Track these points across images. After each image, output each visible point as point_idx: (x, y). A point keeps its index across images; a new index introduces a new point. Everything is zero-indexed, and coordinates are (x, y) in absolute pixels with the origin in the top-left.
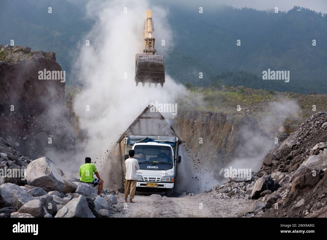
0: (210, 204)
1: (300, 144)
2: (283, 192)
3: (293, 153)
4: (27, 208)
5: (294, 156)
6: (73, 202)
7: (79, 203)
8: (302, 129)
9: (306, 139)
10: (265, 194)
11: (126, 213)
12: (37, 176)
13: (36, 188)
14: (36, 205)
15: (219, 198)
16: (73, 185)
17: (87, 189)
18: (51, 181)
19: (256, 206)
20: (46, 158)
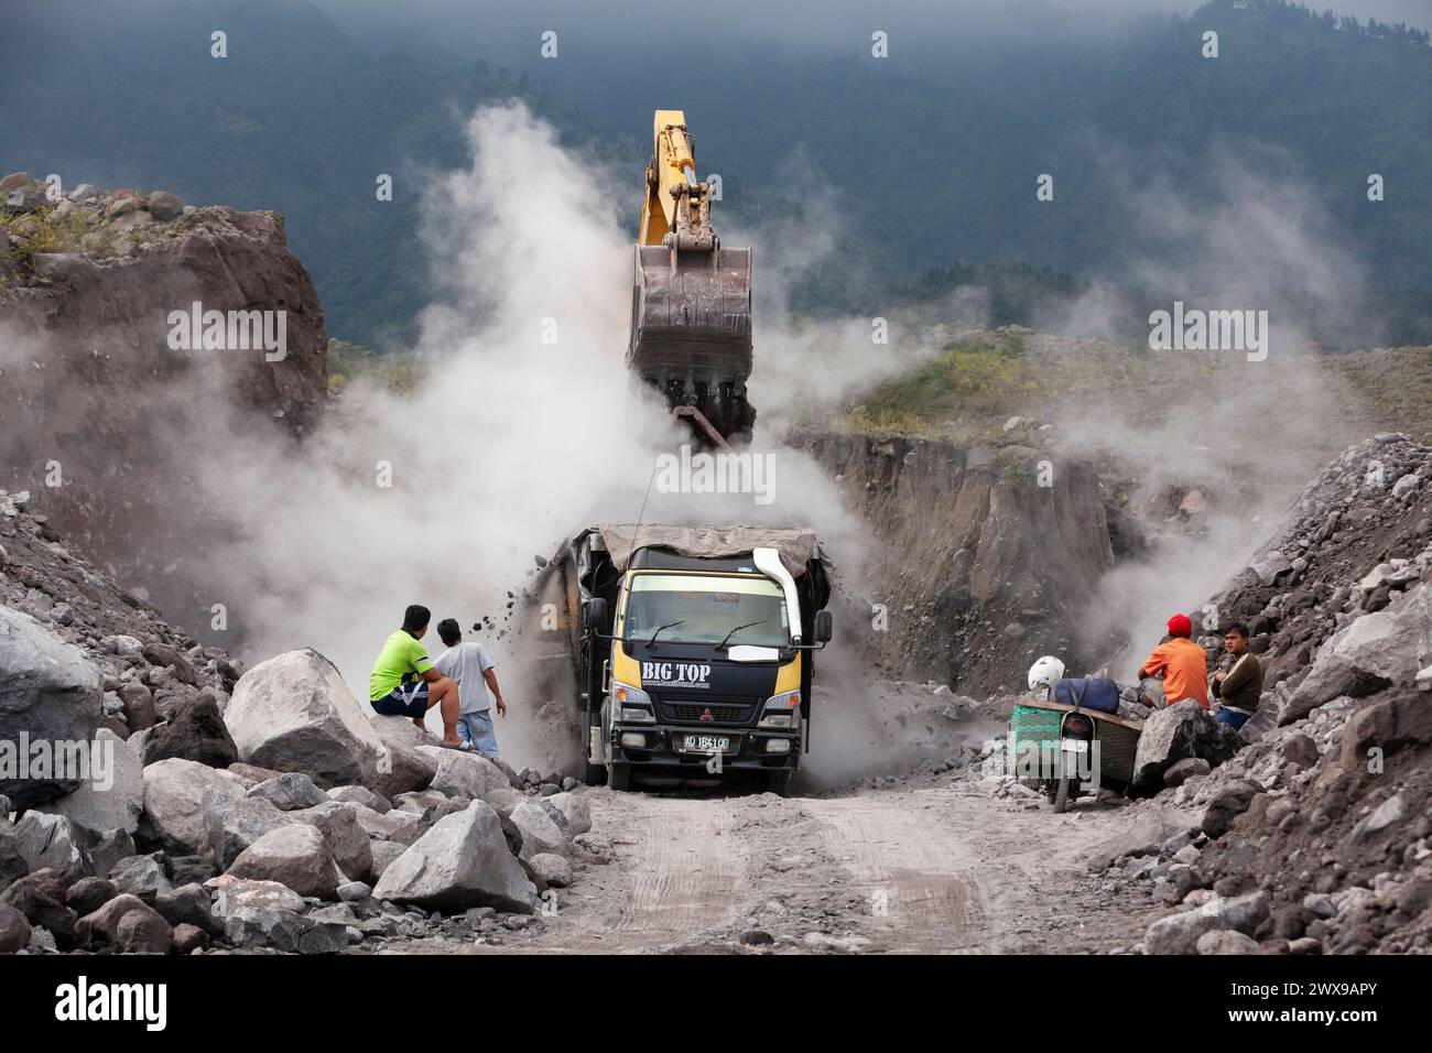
0: (962, 822)
1: (1307, 567)
2: (1259, 765)
3: (1281, 605)
4: (265, 858)
5: (1285, 616)
6: (446, 830)
7: (471, 832)
8: (1313, 505)
9: (1328, 547)
10: (1183, 774)
11: (632, 868)
12: (276, 726)
13: (283, 778)
14: (300, 846)
15: (990, 796)
16: (420, 758)
17: (473, 773)
18: (336, 746)
19: (1163, 825)
20: (309, 651)
